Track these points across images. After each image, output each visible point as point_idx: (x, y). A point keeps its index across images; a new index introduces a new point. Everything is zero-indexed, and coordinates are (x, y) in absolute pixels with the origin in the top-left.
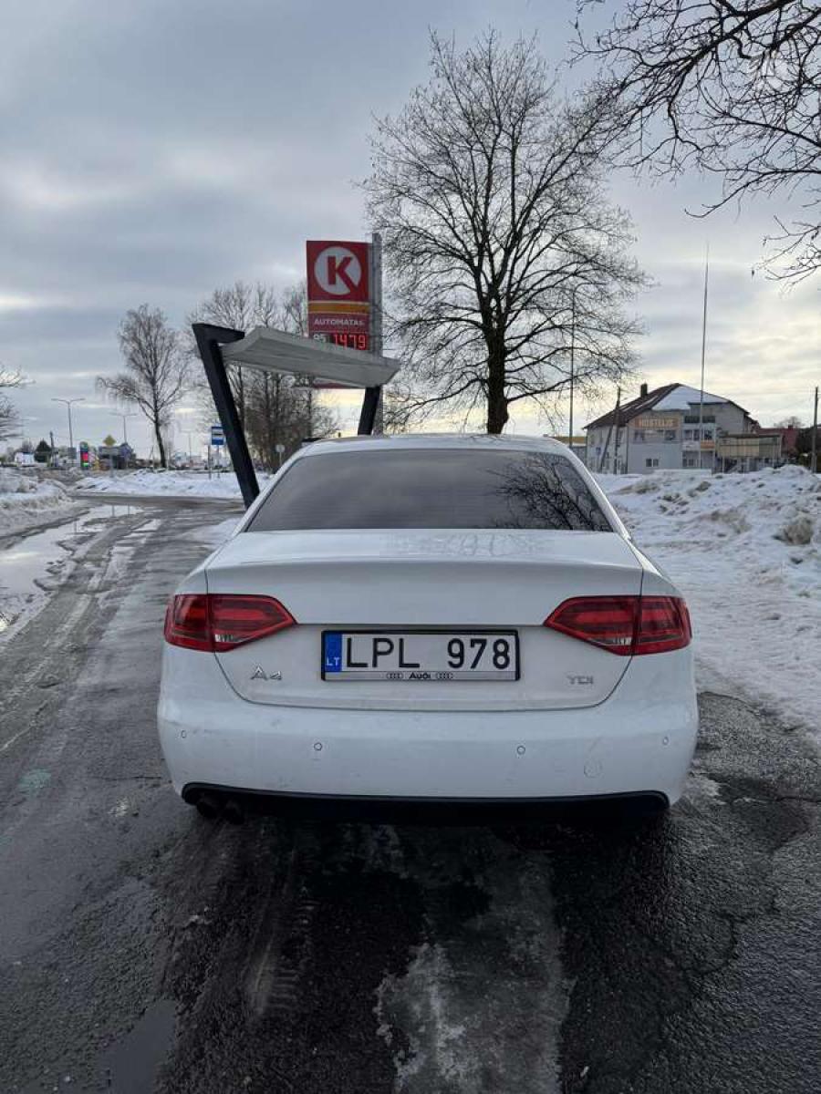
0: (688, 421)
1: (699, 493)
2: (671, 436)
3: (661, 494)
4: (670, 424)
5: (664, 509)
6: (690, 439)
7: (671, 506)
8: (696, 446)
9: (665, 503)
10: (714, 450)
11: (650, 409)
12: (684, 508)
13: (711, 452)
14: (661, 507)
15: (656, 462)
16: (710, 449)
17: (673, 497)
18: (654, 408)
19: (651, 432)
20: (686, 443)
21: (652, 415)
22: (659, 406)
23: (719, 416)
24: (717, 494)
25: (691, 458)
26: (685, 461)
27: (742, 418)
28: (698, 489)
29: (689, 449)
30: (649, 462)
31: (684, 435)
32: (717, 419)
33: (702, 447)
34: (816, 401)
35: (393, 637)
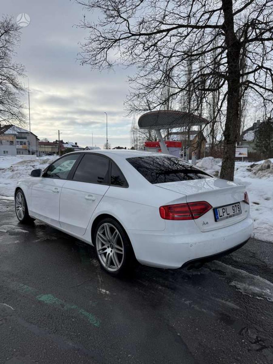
0: (17, 138)
2: (12, 143)
4: (11, 139)
6: (19, 144)
8: (21, 147)
10: (27, 148)
11: (3, 133)
13: (26, 149)
15: (7, 152)
16: (26, 148)
18: (5, 133)
19: (4, 141)
20: (17, 146)
21: (4, 135)
22: (7, 132)
23: (28, 137)
25: (19, 151)
26: (17, 152)
27: (35, 138)
29: (18, 148)
30: (4, 152)
31: (16, 143)
32: (27, 138)
33: (22, 147)
34: (59, 134)
35: (225, 208)
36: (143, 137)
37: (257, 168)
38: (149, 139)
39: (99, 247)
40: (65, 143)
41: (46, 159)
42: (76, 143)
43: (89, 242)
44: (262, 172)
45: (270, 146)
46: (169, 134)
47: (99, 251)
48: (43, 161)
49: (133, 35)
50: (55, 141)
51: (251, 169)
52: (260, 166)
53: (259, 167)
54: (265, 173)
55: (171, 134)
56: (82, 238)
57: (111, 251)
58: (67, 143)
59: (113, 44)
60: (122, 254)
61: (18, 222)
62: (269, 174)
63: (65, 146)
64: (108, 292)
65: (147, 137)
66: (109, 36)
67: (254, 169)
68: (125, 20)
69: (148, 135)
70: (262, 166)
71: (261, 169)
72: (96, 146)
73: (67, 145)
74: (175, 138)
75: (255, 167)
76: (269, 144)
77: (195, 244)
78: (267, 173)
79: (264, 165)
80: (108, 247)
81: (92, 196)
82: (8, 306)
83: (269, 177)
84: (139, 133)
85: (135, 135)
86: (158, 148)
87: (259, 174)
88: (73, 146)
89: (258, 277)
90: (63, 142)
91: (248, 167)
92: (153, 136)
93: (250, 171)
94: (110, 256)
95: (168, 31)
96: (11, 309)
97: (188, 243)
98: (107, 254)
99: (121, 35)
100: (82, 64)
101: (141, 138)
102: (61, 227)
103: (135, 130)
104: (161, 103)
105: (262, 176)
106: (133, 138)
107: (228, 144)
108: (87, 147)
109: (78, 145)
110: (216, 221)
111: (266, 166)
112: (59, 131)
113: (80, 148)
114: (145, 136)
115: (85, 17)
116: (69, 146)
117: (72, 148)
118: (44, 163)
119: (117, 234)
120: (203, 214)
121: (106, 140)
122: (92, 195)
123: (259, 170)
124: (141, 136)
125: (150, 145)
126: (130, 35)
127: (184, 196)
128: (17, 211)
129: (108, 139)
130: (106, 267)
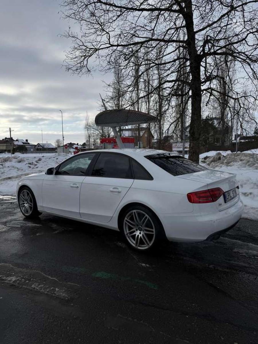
1: (39, 161)
3: (26, 162)
5: (30, 167)
7: (32, 166)
9: (29, 165)
12: (37, 166)
14: (29, 166)
17: (31, 163)
24: (45, 162)
28: (38, 160)
34: (10, 132)
35: (228, 192)
36: (97, 133)
37: (209, 160)
38: (102, 136)
39: (126, 231)
40: (15, 140)
41: (7, 157)
42: (27, 140)
43: (115, 228)
44: (215, 163)
45: (209, 140)
46: (121, 130)
47: (127, 234)
48: (4, 159)
49: (112, 46)
50: (4, 138)
51: (205, 161)
52: (213, 157)
53: (211, 159)
54: (217, 164)
55: (123, 130)
56: (107, 225)
57: (140, 233)
58: (17, 140)
59: (94, 53)
60: (153, 234)
61: (23, 218)
62: (221, 165)
63: (16, 143)
64: (148, 265)
65: (101, 133)
66: (89, 45)
67: (207, 161)
68: (107, 33)
69: (101, 131)
70: (214, 158)
71: (214, 161)
72: (48, 143)
73: (17, 142)
74: (126, 134)
75: (208, 159)
76: (208, 138)
77: (217, 220)
78: (218, 164)
79: (216, 157)
80: (137, 230)
81: (117, 189)
82: (73, 284)
83: (221, 167)
84: (93, 130)
85: (89, 131)
86: (113, 144)
87: (212, 165)
88: (23, 143)
89: (251, 244)
90: (13, 139)
91: (202, 159)
92: (106, 132)
93: (205, 163)
94: (139, 237)
95: (142, 43)
96: (77, 286)
97: (212, 221)
98: (137, 236)
99: (101, 45)
100: (67, 70)
101: (94, 135)
102: (81, 218)
103: (89, 127)
104: (130, 105)
105: (215, 166)
106: (87, 134)
107: (193, 140)
108: (38, 144)
109: (29, 142)
110: (225, 202)
111: (218, 158)
112: (10, 129)
113: (31, 144)
114: (98, 133)
115: (70, 28)
116: (20, 143)
117: (22, 145)
118: (5, 161)
119: (148, 218)
120: (219, 198)
121: (62, 137)
122: (118, 187)
123: (212, 161)
124: (94, 132)
125: (105, 140)
126: (110, 45)
127: (206, 184)
128: (21, 207)
129: (64, 136)
130: (136, 247)
